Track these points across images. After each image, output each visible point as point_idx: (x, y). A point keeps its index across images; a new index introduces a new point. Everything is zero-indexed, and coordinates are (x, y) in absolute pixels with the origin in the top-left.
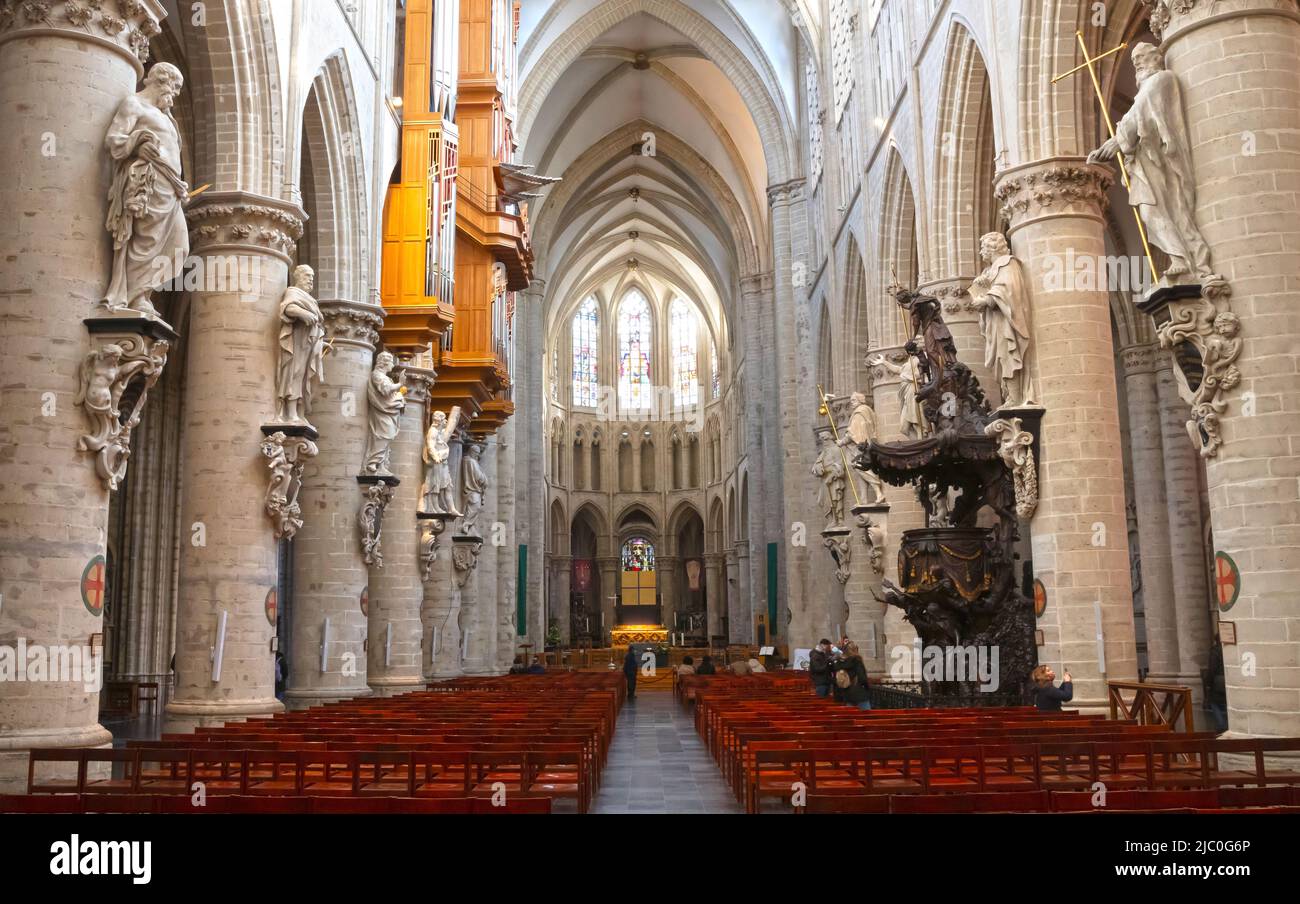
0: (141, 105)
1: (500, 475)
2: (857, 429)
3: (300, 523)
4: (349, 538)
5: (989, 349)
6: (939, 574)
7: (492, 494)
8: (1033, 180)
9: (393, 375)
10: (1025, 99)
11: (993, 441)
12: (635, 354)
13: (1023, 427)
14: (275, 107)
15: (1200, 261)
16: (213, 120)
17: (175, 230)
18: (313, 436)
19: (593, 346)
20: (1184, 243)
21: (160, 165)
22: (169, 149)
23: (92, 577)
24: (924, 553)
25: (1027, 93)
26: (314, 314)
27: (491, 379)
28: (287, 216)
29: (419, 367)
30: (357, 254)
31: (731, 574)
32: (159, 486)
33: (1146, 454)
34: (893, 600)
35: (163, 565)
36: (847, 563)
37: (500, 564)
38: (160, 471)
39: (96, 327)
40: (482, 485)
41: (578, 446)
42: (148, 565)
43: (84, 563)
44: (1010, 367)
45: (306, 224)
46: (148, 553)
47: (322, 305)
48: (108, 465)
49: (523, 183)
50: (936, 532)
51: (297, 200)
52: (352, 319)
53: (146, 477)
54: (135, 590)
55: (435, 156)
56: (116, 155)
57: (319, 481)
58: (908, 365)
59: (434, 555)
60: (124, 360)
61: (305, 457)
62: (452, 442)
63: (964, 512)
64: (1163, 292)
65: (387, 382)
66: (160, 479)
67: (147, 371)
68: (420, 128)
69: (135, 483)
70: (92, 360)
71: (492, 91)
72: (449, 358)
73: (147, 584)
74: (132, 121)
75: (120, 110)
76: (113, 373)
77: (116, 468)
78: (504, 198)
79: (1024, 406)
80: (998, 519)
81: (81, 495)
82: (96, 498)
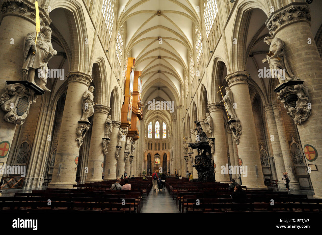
0: (88, 92)
1: (137, 147)
2: (188, 141)
3: (107, 153)
4: (114, 156)
5: (207, 129)
6: (200, 162)
7: (136, 150)
8: (213, 106)
9: (122, 132)
10: (212, 94)
11: (208, 143)
12: (157, 130)
13: (212, 140)
14: (107, 93)
15: (235, 117)
16: (98, 94)
17: (92, 109)
18: (110, 140)
19: (151, 129)
20: (233, 114)
21: (90, 100)
22: (92, 98)
23: (76, 159)
24: (198, 159)
25: (212, 93)
26: (111, 122)
27: (136, 133)
28: (108, 108)
29: (126, 131)
30: (117, 114)
31: (171, 163)
32: (87, 147)
33: (231, 145)
34: (194, 166)
35: (86, 159)
36: (188, 161)
37: (137, 161)
38: (87, 145)
39: (79, 122)
40: (134, 149)
41: (149, 144)
42: (84, 159)
43: (75, 157)
44: (210, 132)
45: (110, 109)
46: (84, 157)
47: (112, 121)
48: (80, 142)
49: (142, 105)
50: (200, 156)
51: (109, 106)
52: (116, 123)
53: (85, 146)
54: (82, 163)
55: (129, 101)
56: (84, 99)
57: (110, 147)
58: (196, 132)
59: (127, 158)
60: (83, 127)
61: (108, 143)
62: (130, 142)
63: (204, 153)
64: (230, 121)
65: (121, 133)
66: (87, 146)
67: (86, 129)
68: (127, 97)
69: (83, 147)
70: (79, 127)
71: (138, 92)
72: (130, 130)
73: (84, 162)
74: (87, 94)
75: (85, 92)
76: (82, 129)
77: (81, 143)
78: (139, 107)
79: (212, 137)
80: (209, 154)
81: (76, 147)
82: (78, 147)
